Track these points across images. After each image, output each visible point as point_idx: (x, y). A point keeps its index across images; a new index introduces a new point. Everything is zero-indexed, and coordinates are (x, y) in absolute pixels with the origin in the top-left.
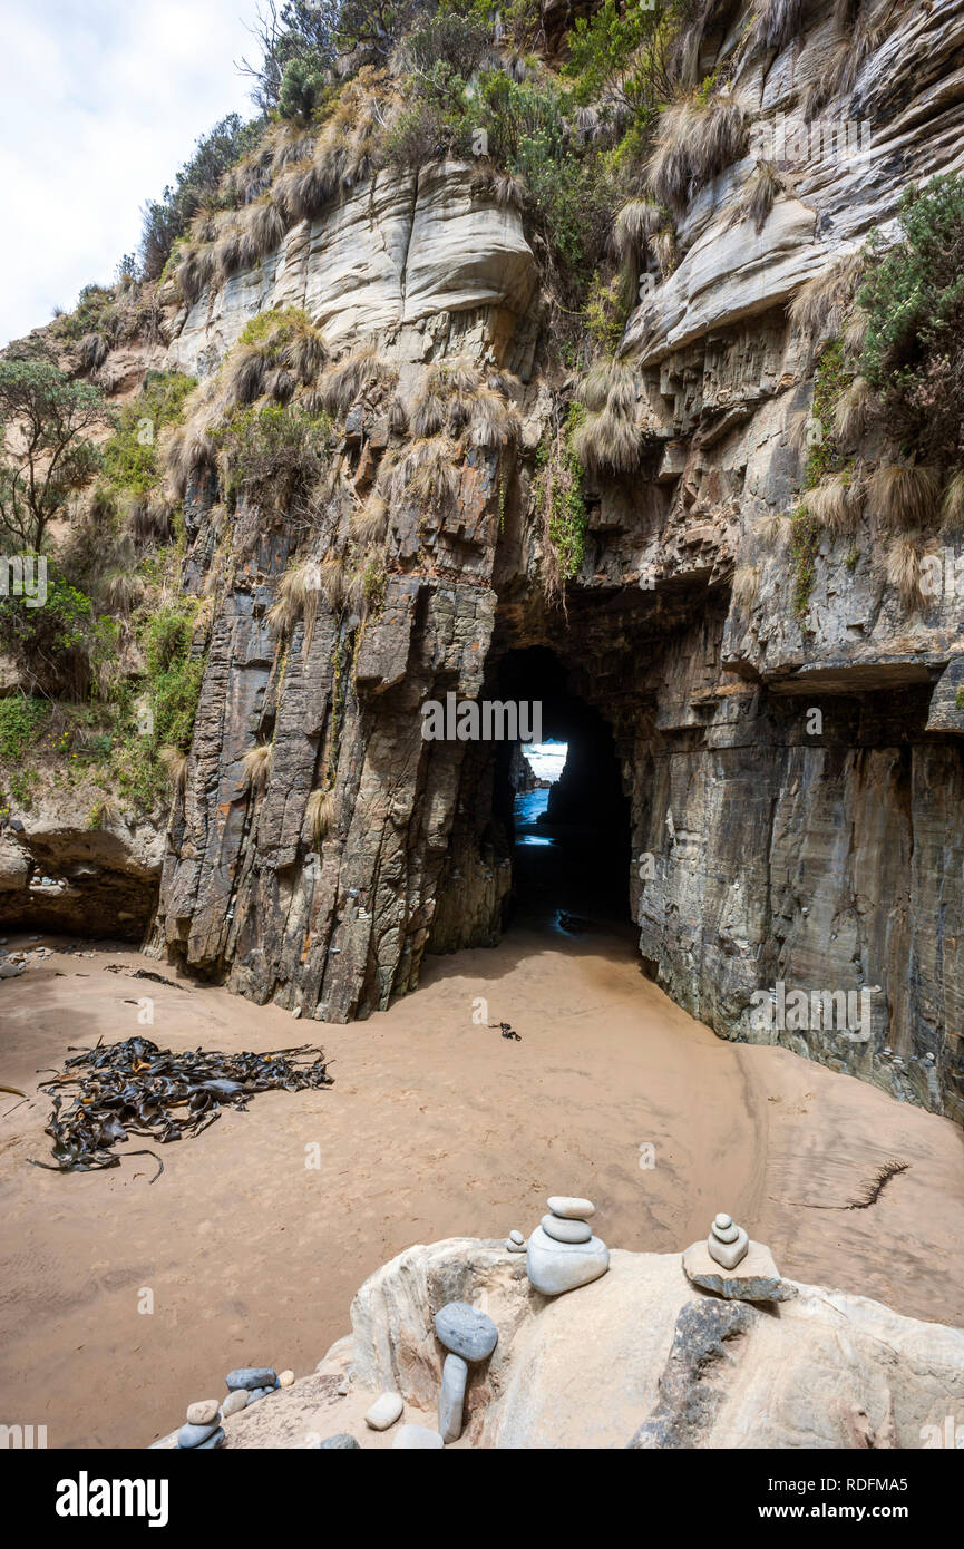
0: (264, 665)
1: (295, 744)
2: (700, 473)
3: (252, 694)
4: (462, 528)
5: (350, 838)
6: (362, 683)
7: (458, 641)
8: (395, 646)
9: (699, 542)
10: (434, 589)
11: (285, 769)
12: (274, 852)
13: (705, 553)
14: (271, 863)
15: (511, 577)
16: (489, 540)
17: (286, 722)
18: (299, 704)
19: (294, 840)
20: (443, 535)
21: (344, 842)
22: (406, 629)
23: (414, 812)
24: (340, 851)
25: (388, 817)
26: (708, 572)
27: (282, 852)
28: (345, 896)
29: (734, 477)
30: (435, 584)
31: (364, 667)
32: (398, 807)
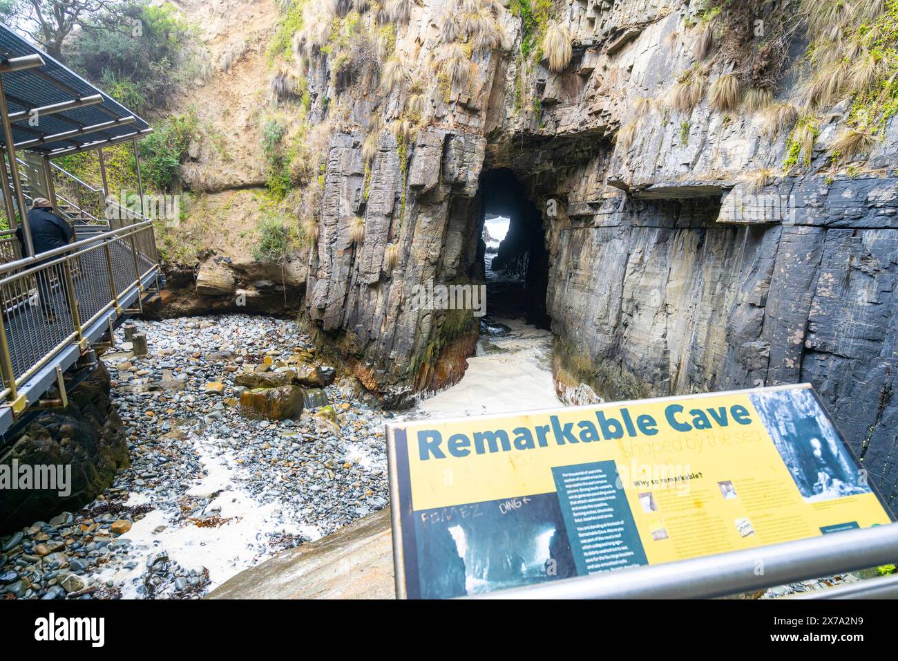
0: (360, 175)
1: (379, 219)
2: (605, 68)
3: (354, 192)
4: (469, 100)
5: (408, 269)
6: (414, 187)
7: (465, 166)
8: (432, 168)
9: (600, 111)
10: (454, 135)
11: (372, 232)
12: (368, 275)
13: (603, 117)
14: (366, 281)
15: (493, 129)
16: (483, 108)
17: (372, 207)
18: (380, 198)
19: (378, 270)
20: (459, 104)
21: (404, 271)
22: (438, 158)
23: (440, 256)
24: (402, 276)
25: (427, 258)
26: (604, 128)
27: (372, 275)
28: (405, 299)
29: (625, 72)
30: (454, 133)
31: (415, 179)
32: (432, 253)
